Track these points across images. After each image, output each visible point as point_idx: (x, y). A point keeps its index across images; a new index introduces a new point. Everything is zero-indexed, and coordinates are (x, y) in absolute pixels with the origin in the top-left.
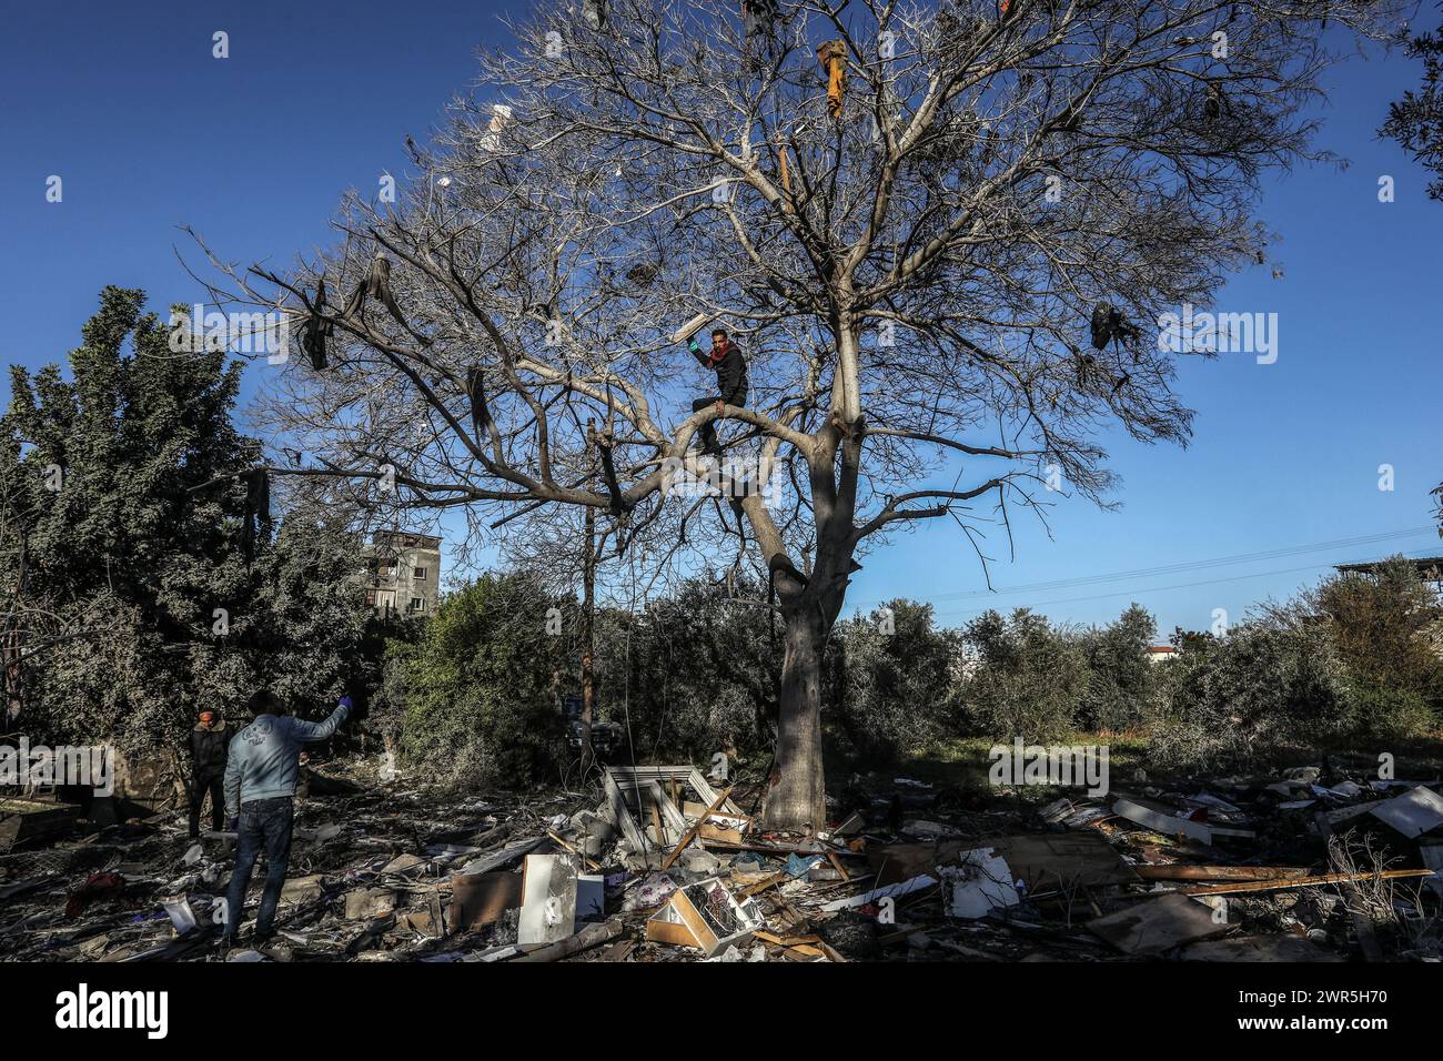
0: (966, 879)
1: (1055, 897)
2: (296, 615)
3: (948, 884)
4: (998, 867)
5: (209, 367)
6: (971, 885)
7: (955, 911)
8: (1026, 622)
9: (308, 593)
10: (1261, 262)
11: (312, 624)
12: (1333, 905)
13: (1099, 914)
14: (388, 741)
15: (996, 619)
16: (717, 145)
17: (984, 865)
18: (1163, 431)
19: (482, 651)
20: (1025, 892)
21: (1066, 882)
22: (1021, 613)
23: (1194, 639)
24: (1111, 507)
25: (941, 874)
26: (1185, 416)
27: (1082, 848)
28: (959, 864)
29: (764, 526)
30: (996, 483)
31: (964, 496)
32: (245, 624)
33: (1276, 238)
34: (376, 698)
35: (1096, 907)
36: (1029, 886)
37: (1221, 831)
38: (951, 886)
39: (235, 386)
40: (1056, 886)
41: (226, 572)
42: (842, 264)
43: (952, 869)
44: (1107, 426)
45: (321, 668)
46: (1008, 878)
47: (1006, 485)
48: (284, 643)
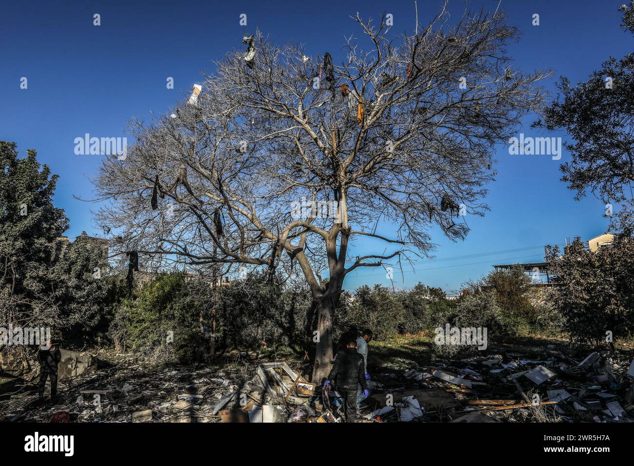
0: (404, 407)
1: (435, 413)
2: (78, 288)
3: (398, 409)
4: (415, 403)
5: (43, 178)
6: (406, 409)
7: (401, 419)
8: (379, 290)
9: (84, 277)
10: (489, 169)
11: (86, 291)
12: (527, 414)
13: (452, 419)
14: (117, 342)
15: (368, 289)
16: (291, 113)
17: (411, 402)
18: (456, 233)
19: (169, 306)
20: (424, 411)
21: (438, 407)
22: (377, 286)
23: (434, 291)
24: (432, 257)
25: (396, 405)
26: (466, 230)
27: (440, 394)
28: (402, 402)
29: (305, 265)
30: (397, 253)
31: (386, 258)
32: (61, 292)
33: (496, 161)
34: (113, 323)
35: (450, 416)
36: (426, 409)
37: (475, 383)
38: (400, 410)
39: (53, 186)
40: (434, 409)
41: (56, 270)
42: (342, 166)
43: (400, 404)
44: (431, 227)
45: (89, 310)
46: (418, 406)
47: (402, 254)
48: (72, 299)
